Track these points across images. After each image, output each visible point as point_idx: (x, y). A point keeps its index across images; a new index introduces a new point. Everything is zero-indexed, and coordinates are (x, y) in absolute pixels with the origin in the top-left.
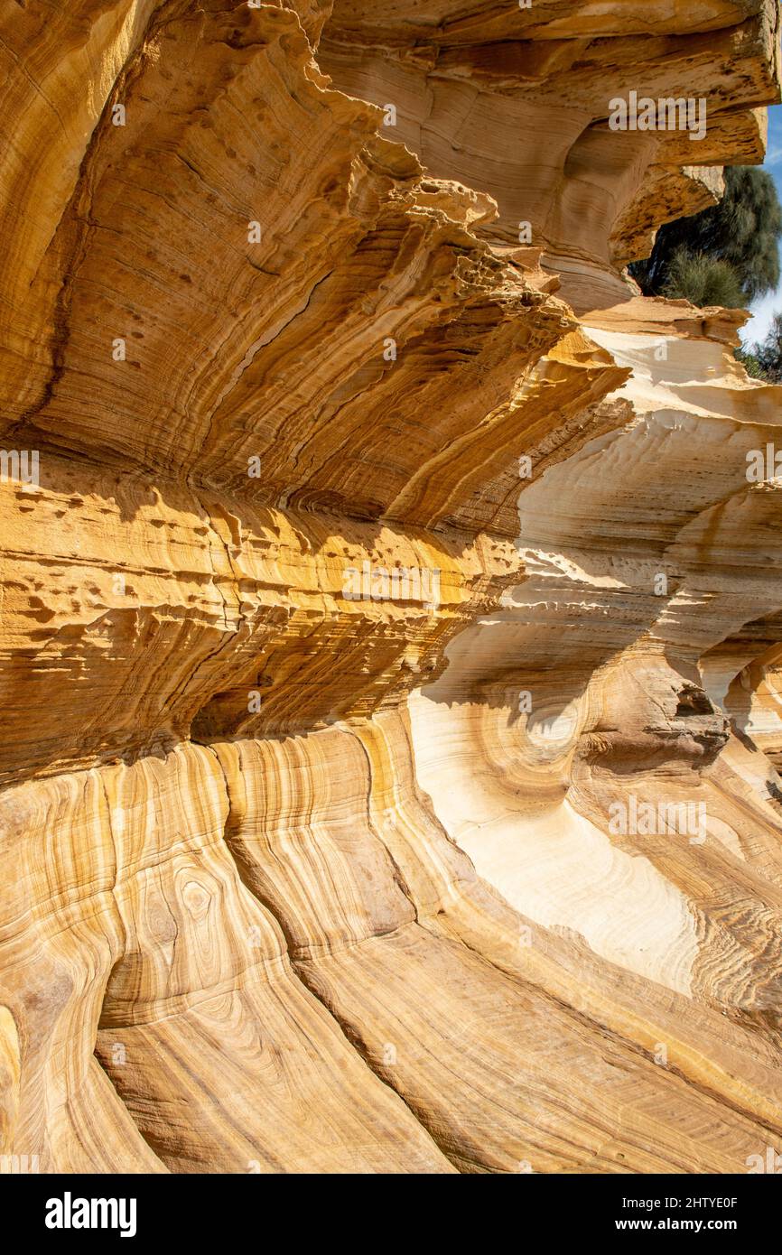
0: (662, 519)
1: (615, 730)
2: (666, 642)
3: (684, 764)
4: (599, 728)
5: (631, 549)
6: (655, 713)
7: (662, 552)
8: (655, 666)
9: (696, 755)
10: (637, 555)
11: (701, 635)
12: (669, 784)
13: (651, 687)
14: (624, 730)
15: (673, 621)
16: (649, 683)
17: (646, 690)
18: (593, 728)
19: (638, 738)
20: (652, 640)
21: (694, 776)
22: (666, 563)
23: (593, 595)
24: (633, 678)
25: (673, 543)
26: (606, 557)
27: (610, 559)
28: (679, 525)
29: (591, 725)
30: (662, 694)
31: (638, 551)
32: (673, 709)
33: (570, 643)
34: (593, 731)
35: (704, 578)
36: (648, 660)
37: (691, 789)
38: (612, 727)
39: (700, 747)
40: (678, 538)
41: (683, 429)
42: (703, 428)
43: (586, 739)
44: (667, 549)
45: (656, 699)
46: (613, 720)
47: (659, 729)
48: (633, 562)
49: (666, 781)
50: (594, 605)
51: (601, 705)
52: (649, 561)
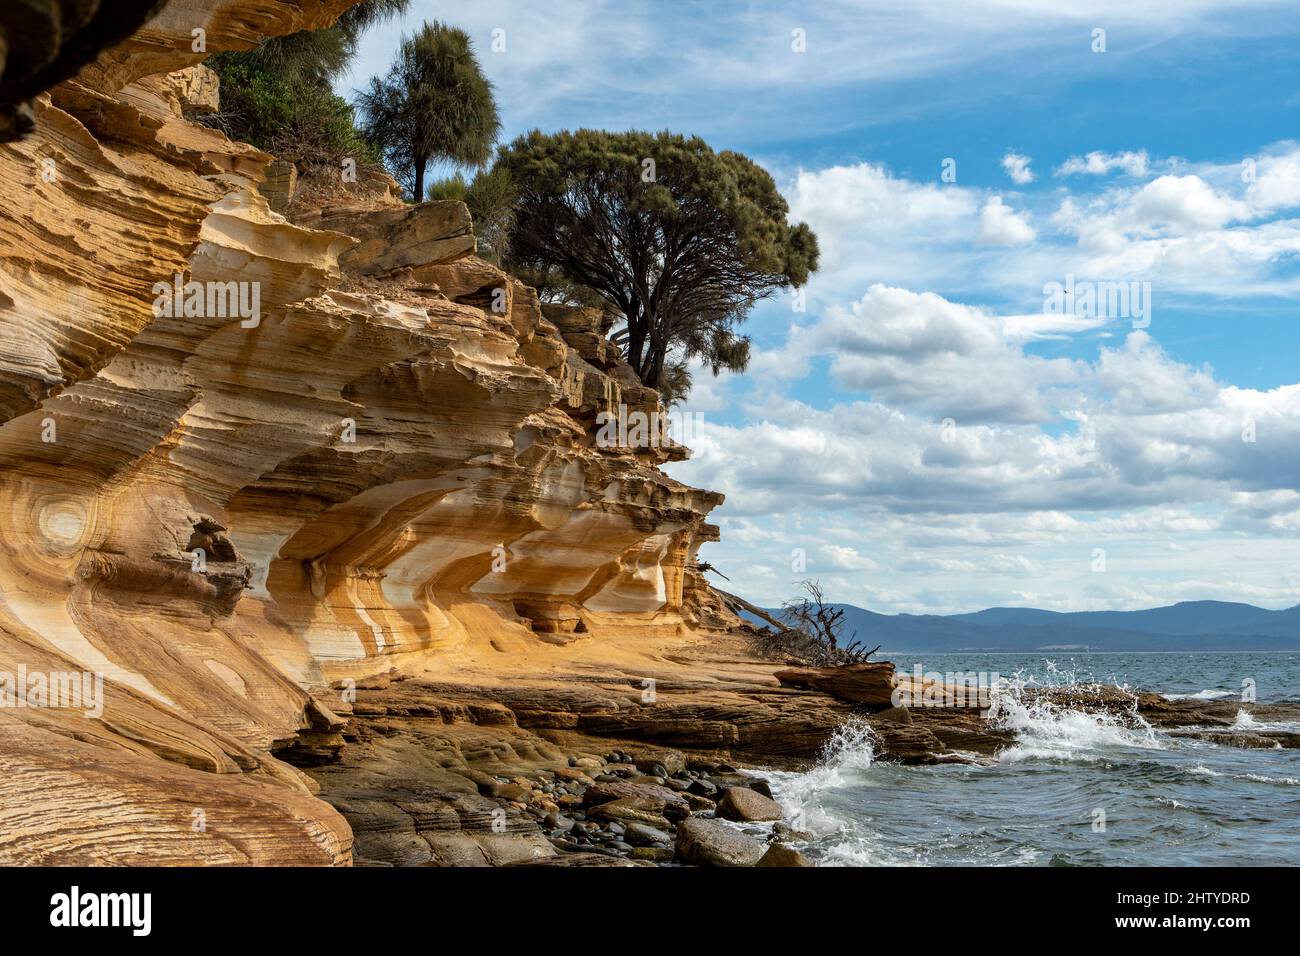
0: (184, 330)
1: (122, 553)
2: (188, 471)
3: (194, 605)
4: (105, 548)
5: (153, 355)
6: (166, 541)
7: (182, 362)
8: (173, 496)
9: (208, 596)
10: (159, 362)
11: (230, 471)
12: (176, 625)
13: (165, 515)
14: (132, 555)
15: (196, 446)
16: (163, 510)
17: (160, 516)
18: (97, 546)
19: (145, 565)
20: (172, 466)
21: (205, 621)
22: (185, 373)
23: (114, 393)
24: (146, 503)
25: (193, 354)
26: (129, 360)
27: (133, 363)
28: (200, 338)
29: (97, 542)
30: (176, 522)
31: (159, 358)
32: (186, 539)
33: (88, 438)
34: (99, 550)
35: (237, 401)
36: (166, 488)
37: (199, 633)
38: (118, 549)
39: (214, 588)
40: (198, 351)
41: (205, 254)
42: (223, 256)
43: (89, 557)
44: (186, 360)
45: (169, 526)
46: (120, 541)
47: (169, 557)
48: (154, 367)
49: (173, 622)
50: (115, 403)
51: (109, 522)
52: (168, 369)
